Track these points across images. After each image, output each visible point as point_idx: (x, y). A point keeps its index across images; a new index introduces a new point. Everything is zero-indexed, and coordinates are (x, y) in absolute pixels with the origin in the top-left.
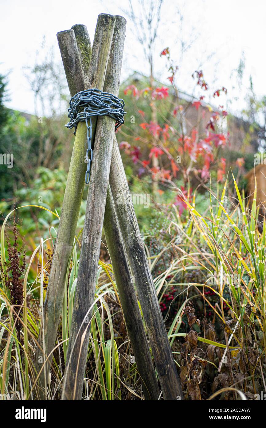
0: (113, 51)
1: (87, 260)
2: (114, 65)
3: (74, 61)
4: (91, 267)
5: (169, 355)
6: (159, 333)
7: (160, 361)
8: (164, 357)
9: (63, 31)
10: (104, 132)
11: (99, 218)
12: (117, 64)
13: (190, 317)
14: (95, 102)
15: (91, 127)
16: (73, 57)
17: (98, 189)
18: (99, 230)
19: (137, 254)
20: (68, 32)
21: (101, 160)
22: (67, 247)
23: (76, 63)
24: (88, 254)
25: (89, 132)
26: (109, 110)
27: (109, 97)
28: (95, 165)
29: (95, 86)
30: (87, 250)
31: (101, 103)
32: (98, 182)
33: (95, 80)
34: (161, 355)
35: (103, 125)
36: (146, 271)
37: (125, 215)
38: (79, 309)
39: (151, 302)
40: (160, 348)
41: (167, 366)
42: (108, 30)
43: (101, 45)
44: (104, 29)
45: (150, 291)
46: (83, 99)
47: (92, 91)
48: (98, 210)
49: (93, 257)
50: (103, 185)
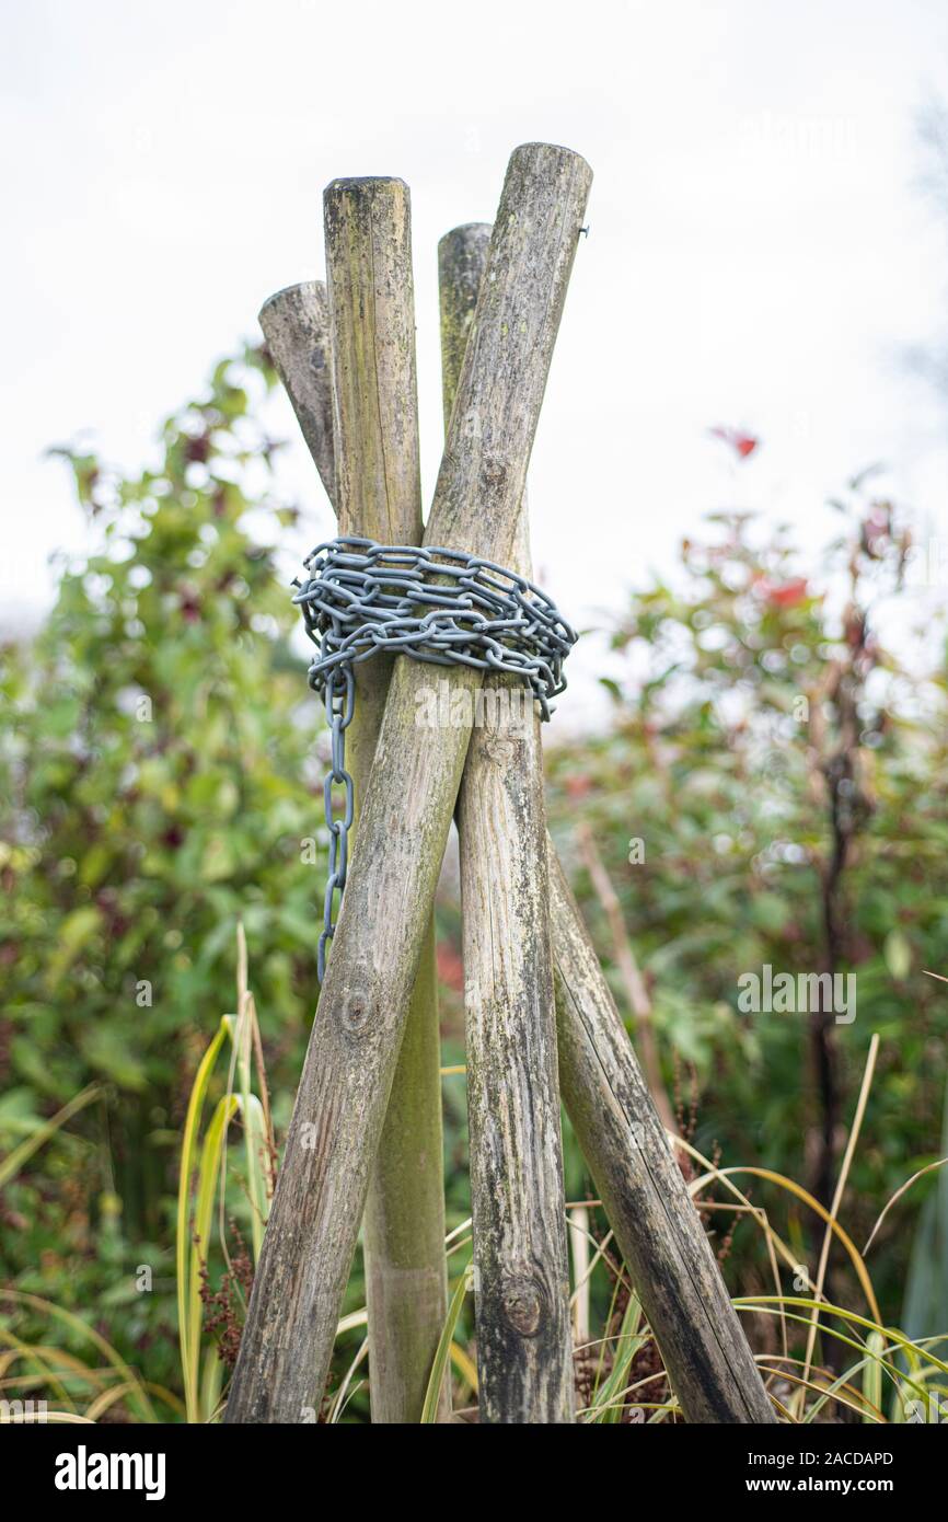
17: (324, 1021)
18: (308, 1224)
49: (262, 1357)
50: (347, 1001)
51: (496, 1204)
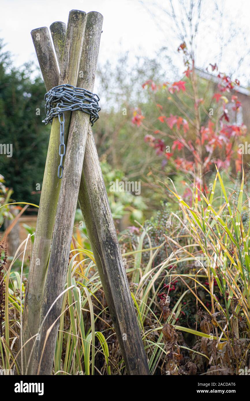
0: (87, 47)
1: (57, 254)
2: (88, 60)
3: (48, 58)
4: (60, 261)
5: (140, 349)
6: (130, 328)
7: (131, 355)
8: (135, 351)
9: (36, 29)
10: (77, 127)
11: (69, 212)
12: (92, 59)
13: (165, 310)
14: (67, 98)
15: (63, 122)
16: (47, 54)
17: (69, 183)
18: (70, 224)
19: (110, 247)
20: (41, 30)
21: (73, 154)
22: (45, 241)
23: (50, 59)
24: (57, 248)
25: (62, 127)
26: (81, 105)
27: (82, 92)
28: (67, 160)
29: (68, 82)
30: (57, 244)
31: (73, 98)
32: (70, 176)
33: (67, 76)
34: (132, 348)
35: (76, 120)
36: (118, 264)
37: (99, 209)
38: (47, 302)
39: (122, 295)
40: (131, 341)
41: (138, 360)
42: (78, 26)
43: (72, 41)
44: (74, 25)
45: (122, 284)
46: (55, 94)
47: (64, 87)
48: (69, 205)
49: (63, 251)
50: (75, 179)
51: (106, 220)
